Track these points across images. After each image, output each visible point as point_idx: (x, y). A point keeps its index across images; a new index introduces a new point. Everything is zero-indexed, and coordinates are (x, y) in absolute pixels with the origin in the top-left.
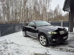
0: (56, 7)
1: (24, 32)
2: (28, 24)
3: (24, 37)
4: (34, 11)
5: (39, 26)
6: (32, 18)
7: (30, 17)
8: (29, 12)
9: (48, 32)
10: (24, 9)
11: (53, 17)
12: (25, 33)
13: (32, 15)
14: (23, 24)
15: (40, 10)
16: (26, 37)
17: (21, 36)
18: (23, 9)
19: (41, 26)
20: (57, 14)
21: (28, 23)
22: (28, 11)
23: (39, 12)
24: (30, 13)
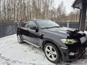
0: (60, 5)
1: (19, 36)
2: (26, 24)
3: (20, 43)
4: (33, 8)
5: (43, 27)
6: (30, 16)
7: (28, 15)
8: (27, 8)
9: (61, 40)
10: (20, 4)
11: (56, 16)
12: (21, 38)
13: (31, 12)
14: (18, 23)
15: (40, 7)
16: (23, 44)
17: (15, 42)
18: (18, 5)
19: (47, 28)
20: (60, 14)
21: (26, 22)
22: (25, 7)
23: (40, 10)
24: (28, 10)
